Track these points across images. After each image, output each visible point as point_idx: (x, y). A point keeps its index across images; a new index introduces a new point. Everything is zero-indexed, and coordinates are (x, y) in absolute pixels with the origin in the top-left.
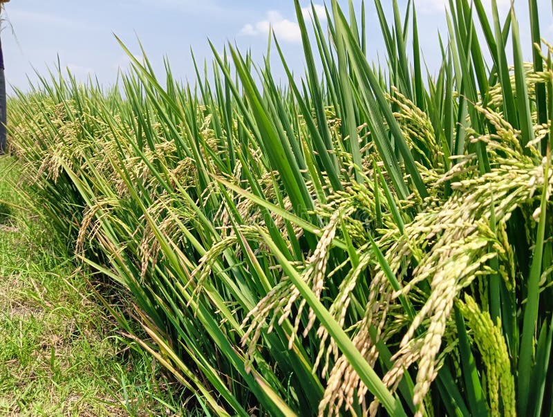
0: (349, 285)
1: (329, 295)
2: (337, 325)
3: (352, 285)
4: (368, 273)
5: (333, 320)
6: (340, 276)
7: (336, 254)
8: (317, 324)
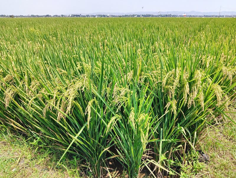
0: (58, 102)
1: (56, 103)
2: (58, 109)
3: (59, 102)
4: (61, 100)
5: (57, 108)
6: (57, 101)
7: (56, 98)
8: (55, 108)
